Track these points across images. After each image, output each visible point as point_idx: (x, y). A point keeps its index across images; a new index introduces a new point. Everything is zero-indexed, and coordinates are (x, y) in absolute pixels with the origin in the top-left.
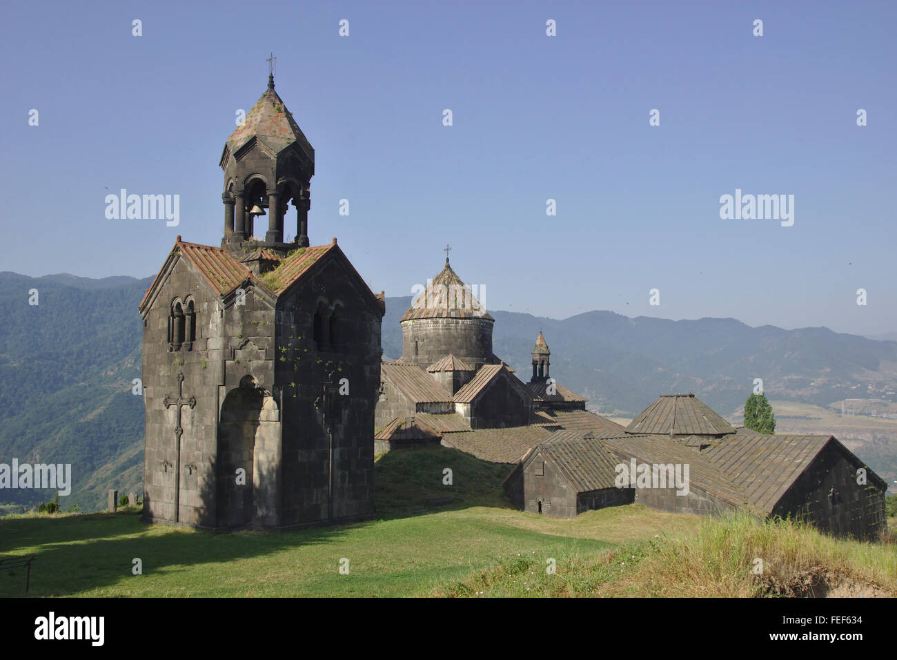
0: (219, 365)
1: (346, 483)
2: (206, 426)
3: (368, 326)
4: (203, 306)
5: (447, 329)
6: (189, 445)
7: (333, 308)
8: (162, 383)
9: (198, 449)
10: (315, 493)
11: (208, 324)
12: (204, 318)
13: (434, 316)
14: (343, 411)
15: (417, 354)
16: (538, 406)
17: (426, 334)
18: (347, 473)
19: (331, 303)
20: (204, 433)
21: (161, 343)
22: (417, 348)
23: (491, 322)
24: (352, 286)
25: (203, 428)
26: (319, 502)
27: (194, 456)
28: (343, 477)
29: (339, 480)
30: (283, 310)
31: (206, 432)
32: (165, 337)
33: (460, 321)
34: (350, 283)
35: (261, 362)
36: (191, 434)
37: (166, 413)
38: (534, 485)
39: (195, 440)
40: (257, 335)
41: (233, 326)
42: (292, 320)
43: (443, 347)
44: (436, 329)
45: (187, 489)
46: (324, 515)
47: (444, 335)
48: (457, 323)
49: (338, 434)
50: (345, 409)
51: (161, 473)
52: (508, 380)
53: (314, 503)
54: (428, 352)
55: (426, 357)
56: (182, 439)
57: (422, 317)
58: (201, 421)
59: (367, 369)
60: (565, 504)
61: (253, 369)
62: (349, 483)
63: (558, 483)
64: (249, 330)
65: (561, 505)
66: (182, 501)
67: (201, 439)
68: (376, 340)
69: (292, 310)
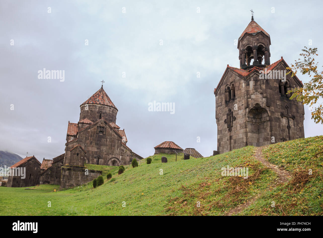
17: (106, 112)
36: (294, 129)
43: (111, 119)
44: (110, 111)
54: (106, 119)
56: (290, 131)
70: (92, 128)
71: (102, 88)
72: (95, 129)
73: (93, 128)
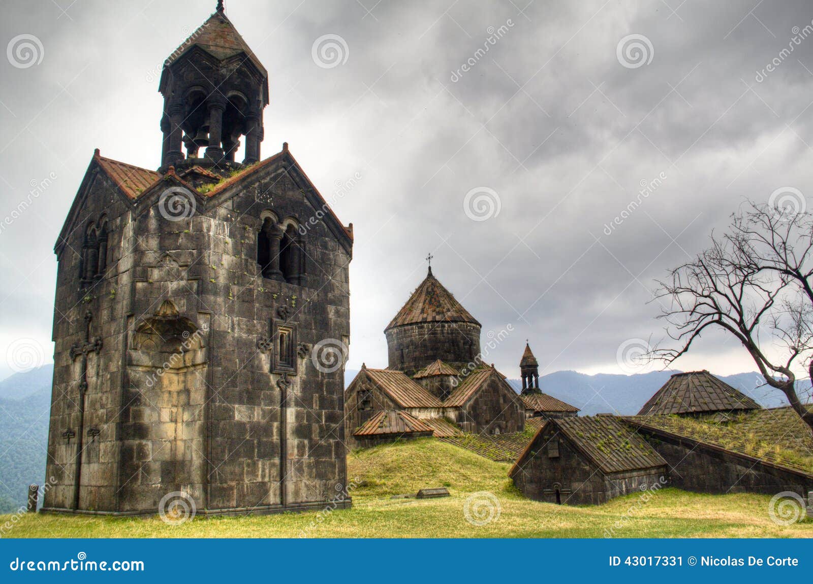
0: (127, 289)
1: (306, 457)
2: (112, 374)
3: (332, 256)
4: (116, 222)
5: (433, 334)
6: (93, 404)
7: (284, 228)
8: (71, 331)
9: (102, 406)
10: (260, 466)
11: (120, 241)
12: (116, 236)
13: (419, 321)
14: (299, 361)
15: (402, 363)
16: (532, 415)
17: (411, 341)
18: (306, 442)
19: (280, 221)
20: (109, 382)
21: (72, 283)
22: (402, 356)
23: (478, 326)
24: (308, 204)
25: (109, 376)
26: (267, 479)
27: (97, 416)
28: (301, 448)
29: (296, 451)
30: (215, 218)
31: (111, 381)
32: (76, 274)
33: (446, 325)
34: (306, 201)
35: (183, 283)
36: (96, 388)
37: (72, 367)
38: (548, 470)
39: (100, 395)
40: (178, 248)
41: (147, 237)
42: (227, 231)
43: (430, 353)
44: (421, 335)
45: (89, 463)
46: (273, 498)
47: (430, 339)
48: (443, 326)
49: (293, 389)
50: (302, 358)
51: (64, 446)
52: (500, 385)
53: (259, 479)
54: (415, 359)
55: (412, 364)
56: (86, 397)
57: (406, 323)
58: (106, 368)
59: (331, 311)
60: (590, 488)
61: (172, 293)
62: (309, 456)
63: (579, 464)
64: (167, 242)
65: (584, 491)
66: (84, 480)
67: (106, 392)
68: (343, 276)
69: (226, 219)
70: (349, 398)
71: (430, 275)
72: (353, 400)
73: (351, 399)
